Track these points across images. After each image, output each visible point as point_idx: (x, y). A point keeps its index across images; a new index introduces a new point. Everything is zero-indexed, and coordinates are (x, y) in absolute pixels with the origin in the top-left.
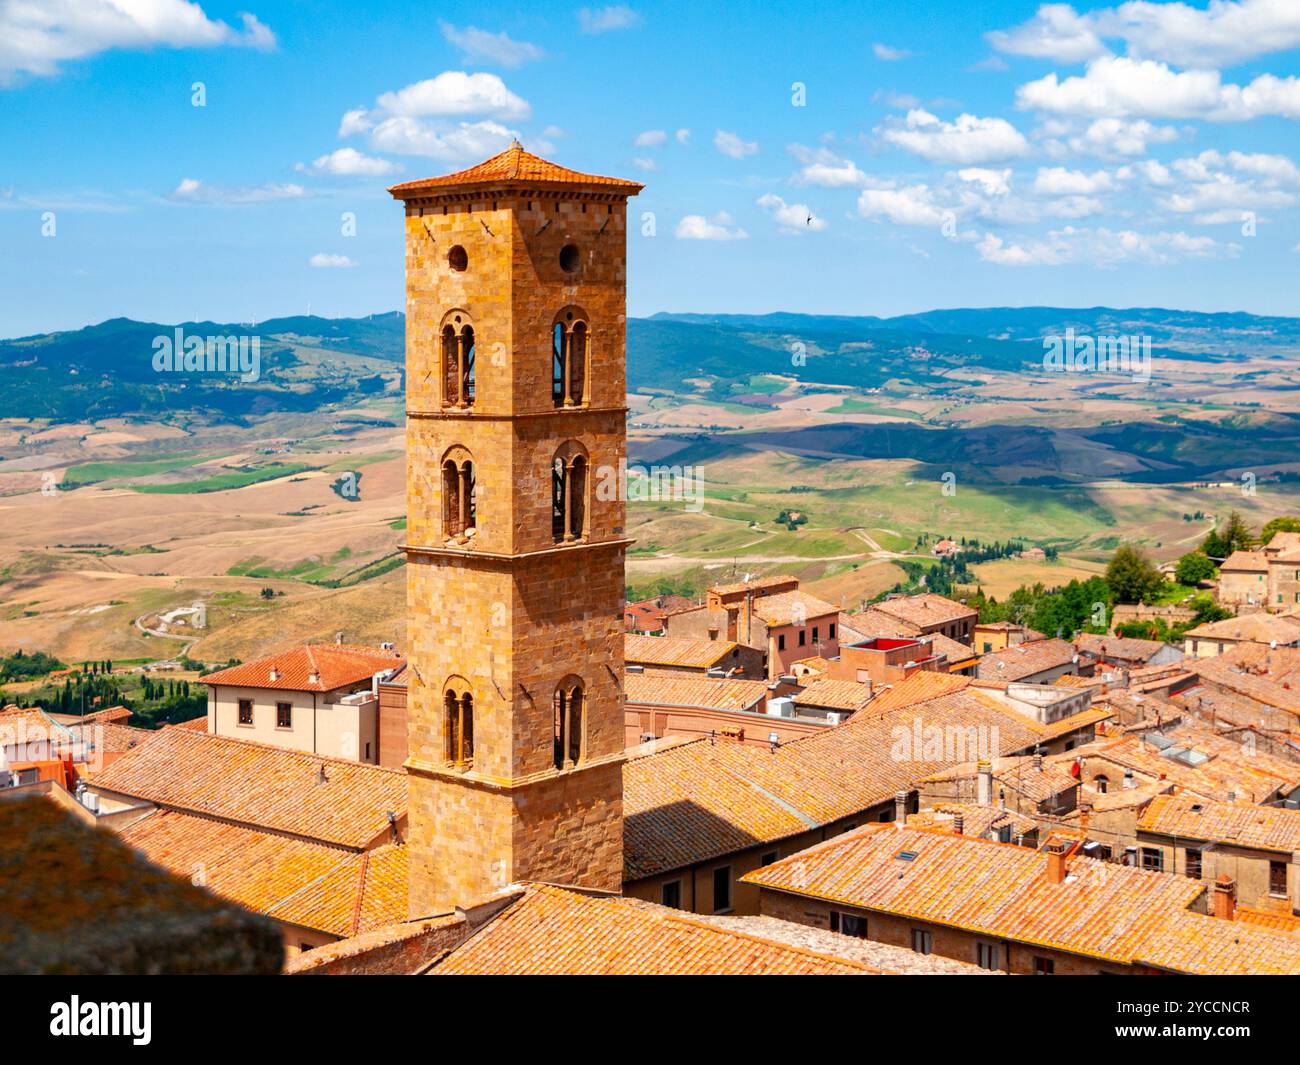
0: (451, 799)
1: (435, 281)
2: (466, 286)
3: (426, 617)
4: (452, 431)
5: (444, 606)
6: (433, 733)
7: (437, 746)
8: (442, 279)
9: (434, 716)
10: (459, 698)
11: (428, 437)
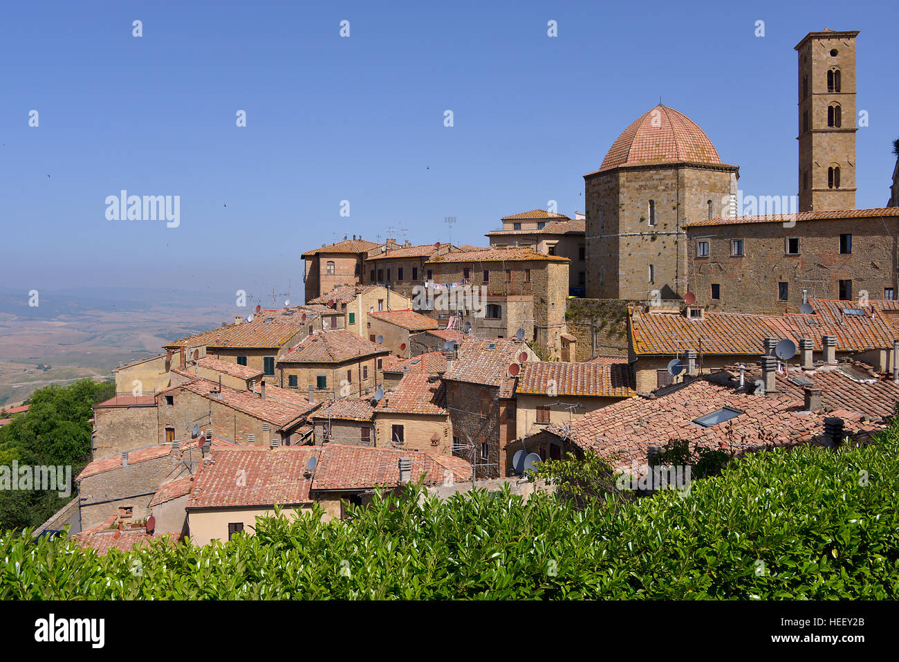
0: (831, 196)
1: (825, 57)
2: (837, 59)
3: (821, 148)
4: (832, 97)
5: (829, 145)
6: (824, 179)
7: (825, 183)
8: (828, 58)
9: (824, 175)
10: (834, 168)
11: (822, 100)
